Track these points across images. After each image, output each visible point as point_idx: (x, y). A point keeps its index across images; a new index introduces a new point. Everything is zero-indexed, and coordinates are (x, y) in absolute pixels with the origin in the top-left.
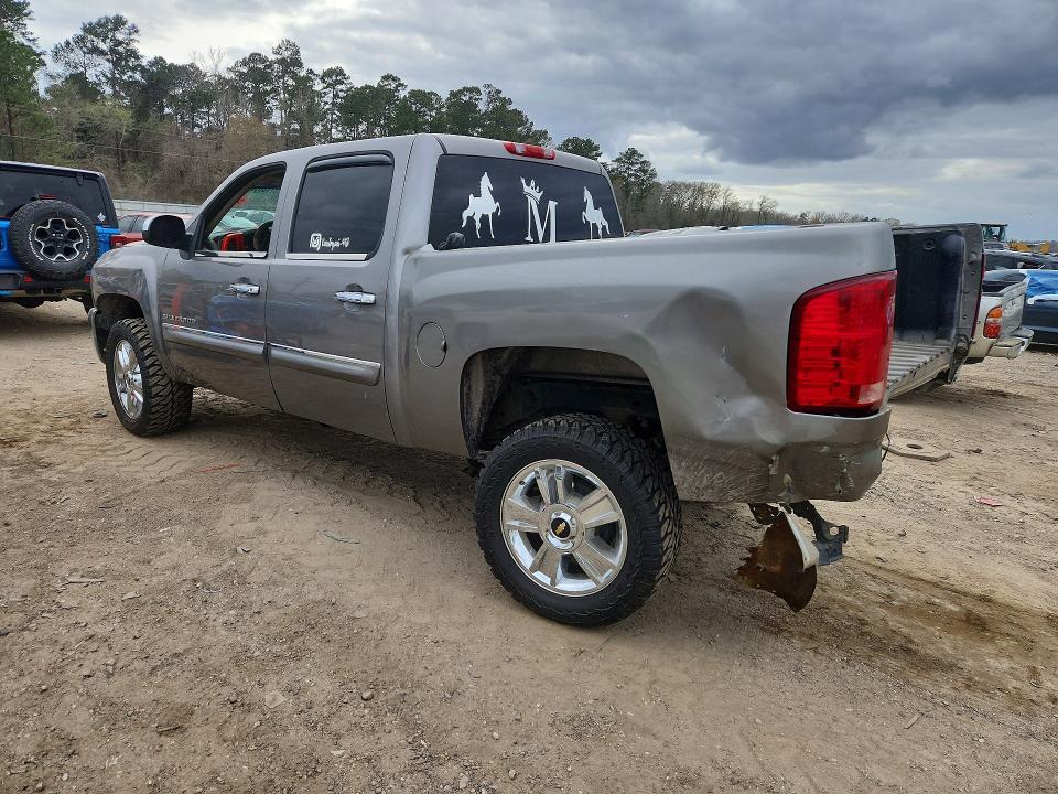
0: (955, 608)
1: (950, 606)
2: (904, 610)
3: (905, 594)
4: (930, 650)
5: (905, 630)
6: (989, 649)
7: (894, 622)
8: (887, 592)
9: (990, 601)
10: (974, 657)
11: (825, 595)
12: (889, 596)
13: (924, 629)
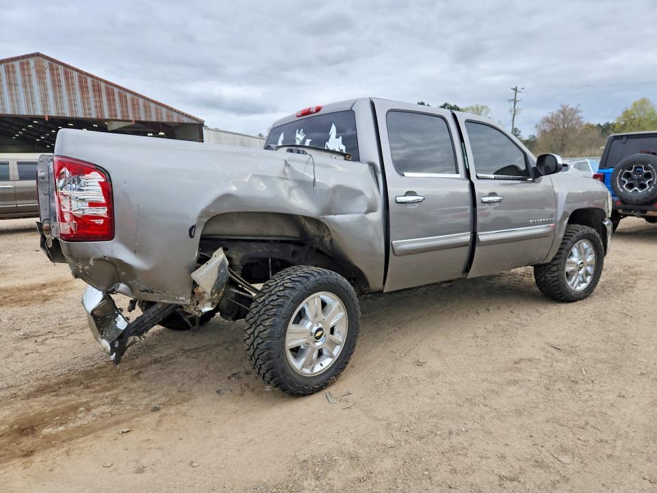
0: (46, 431)
1: (50, 430)
2: (74, 409)
3: (84, 419)
4: (44, 398)
5: (63, 398)
6: (11, 420)
7: (72, 399)
8: (94, 411)
9: (25, 456)
10: (18, 410)
11: (122, 386)
12: (89, 410)
13: (54, 406)
